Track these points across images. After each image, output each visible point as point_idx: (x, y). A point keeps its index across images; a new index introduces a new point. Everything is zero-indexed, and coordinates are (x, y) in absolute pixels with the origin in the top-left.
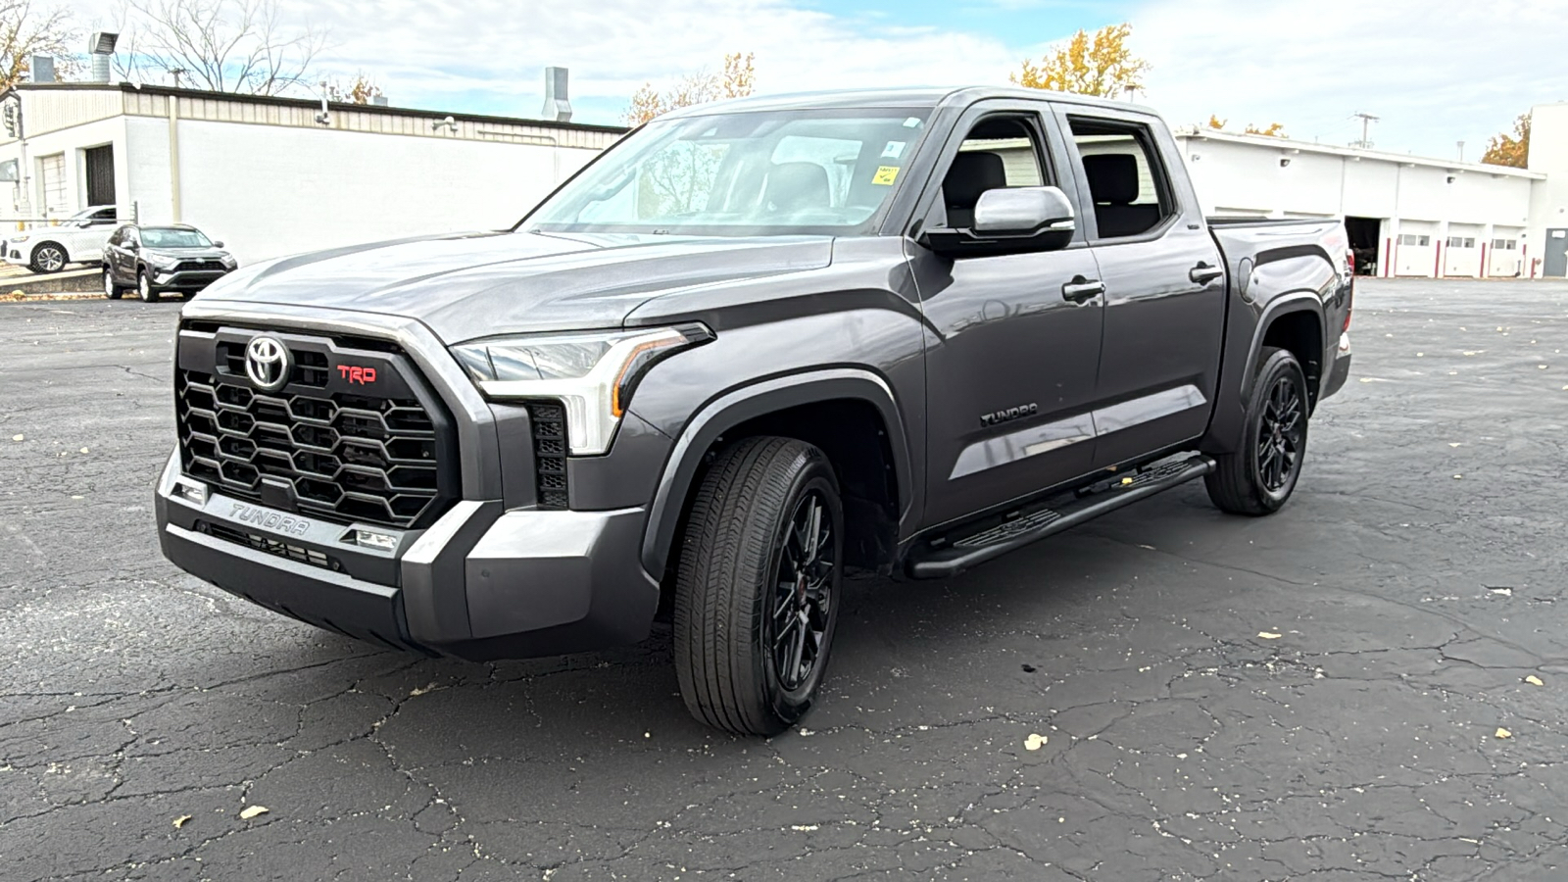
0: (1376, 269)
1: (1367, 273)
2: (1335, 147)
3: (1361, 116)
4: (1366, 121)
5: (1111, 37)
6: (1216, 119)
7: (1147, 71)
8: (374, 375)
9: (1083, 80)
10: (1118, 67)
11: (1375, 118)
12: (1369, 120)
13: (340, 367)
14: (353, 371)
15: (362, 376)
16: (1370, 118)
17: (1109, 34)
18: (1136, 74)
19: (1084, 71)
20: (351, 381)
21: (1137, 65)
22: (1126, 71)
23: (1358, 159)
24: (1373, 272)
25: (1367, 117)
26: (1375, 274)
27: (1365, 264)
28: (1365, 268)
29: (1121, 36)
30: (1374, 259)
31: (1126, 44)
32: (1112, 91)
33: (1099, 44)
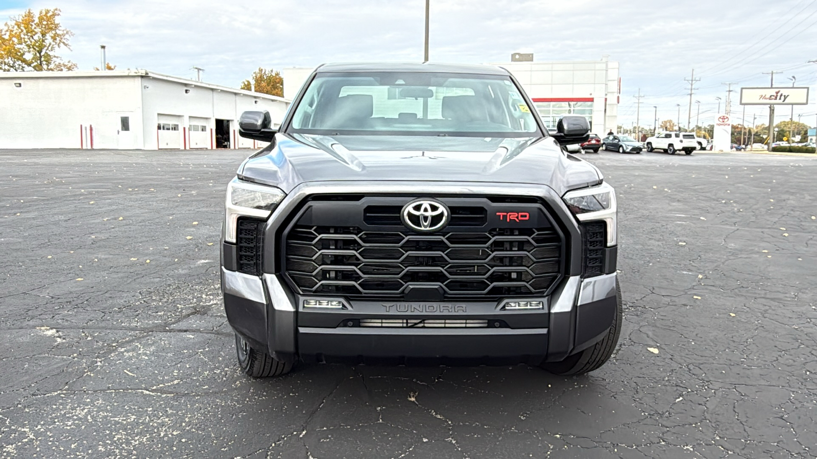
0: (229, 145)
1: (225, 147)
2: (209, 85)
3: (196, 68)
4: (198, 71)
5: (49, 15)
6: (110, 65)
7: (72, 37)
8: (528, 216)
9: (33, 38)
10: (54, 32)
11: (203, 70)
12: (200, 71)
13: (497, 214)
14: (510, 215)
15: (517, 217)
16: (201, 70)
17: (46, 13)
18: (65, 37)
19: (34, 33)
20: (508, 220)
21: (65, 32)
22: (58, 35)
23: (219, 91)
24: (228, 146)
25: (199, 69)
26: (230, 148)
27: (224, 143)
28: (224, 144)
29: (54, 15)
30: (228, 140)
31: (57, 20)
32: (51, 46)
33: (41, 19)
